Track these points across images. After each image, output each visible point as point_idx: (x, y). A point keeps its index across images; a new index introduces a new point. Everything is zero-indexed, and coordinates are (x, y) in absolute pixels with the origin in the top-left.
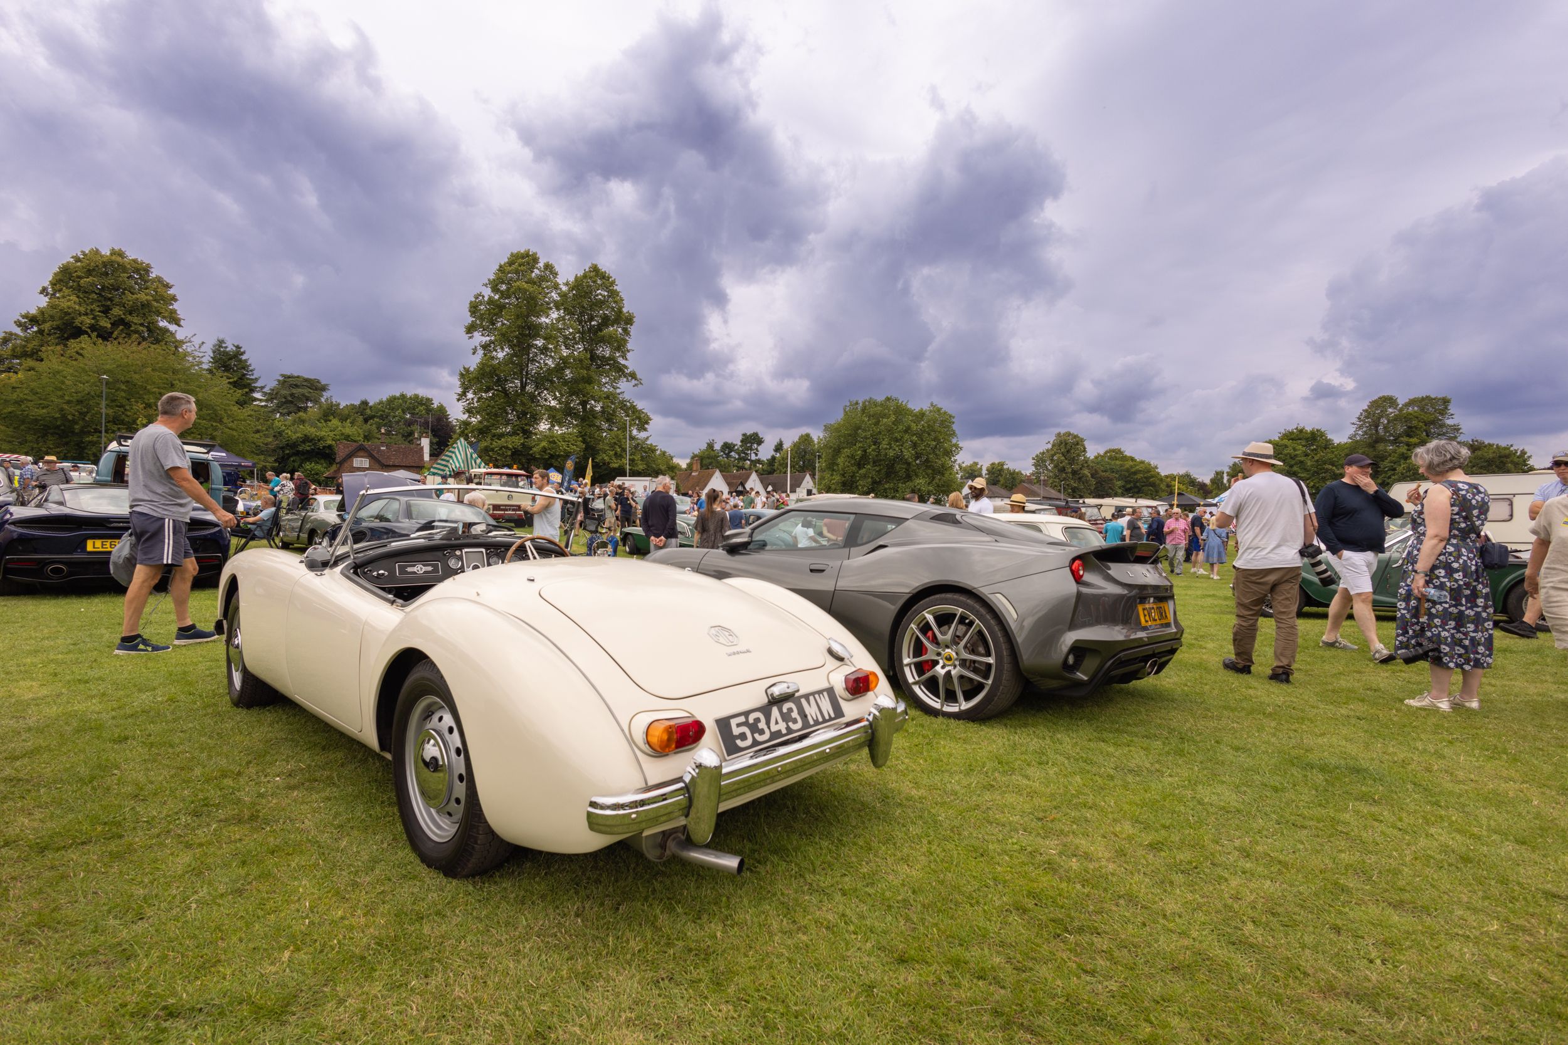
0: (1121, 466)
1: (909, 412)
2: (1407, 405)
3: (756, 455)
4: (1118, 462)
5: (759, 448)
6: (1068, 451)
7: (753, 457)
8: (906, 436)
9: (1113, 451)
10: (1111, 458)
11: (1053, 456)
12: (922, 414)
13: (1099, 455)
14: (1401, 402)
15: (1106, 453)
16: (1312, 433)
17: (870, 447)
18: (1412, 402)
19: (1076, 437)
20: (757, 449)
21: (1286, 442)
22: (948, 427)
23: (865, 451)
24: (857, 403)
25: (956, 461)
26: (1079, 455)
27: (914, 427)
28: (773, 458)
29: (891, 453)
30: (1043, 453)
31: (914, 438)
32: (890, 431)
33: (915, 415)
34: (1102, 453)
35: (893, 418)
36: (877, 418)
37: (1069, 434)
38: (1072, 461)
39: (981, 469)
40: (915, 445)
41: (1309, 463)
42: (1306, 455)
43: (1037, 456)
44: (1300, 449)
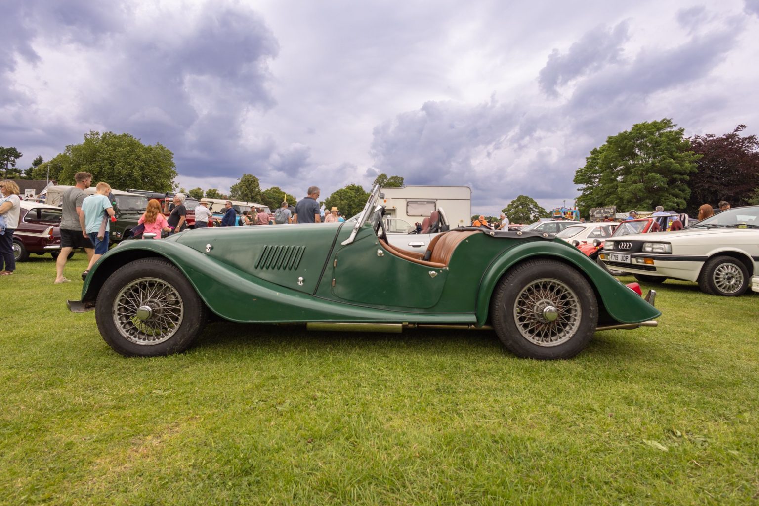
0: (279, 196)
1: (142, 147)
2: (390, 179)
3: (13, 165)
4: (277, 194)
5: (16, 160)
6: (249, 185)
7: (10, 166)
8: (137, 162)
9: (275, 188)
10: (274, 192)
11: (241, 187)
12: (149, 150)
13: (268, 190)
14: (389, 177)
15: (272, 189)
16: (358, 187)
17: (105, 166)
18: (392, 178)
19: (254, 177)
20: (14, 161)
21: (348, 190)
22: (169, 160)
23: (101, 168)
24: (97, 134)
25: (173, 182)
26: (255, 188)
27: (144, 156)
28: (31, 169)
29: (124, 172)
30: (236, 185)
31: (143, 163)
32: (124, 156)
33: (145, 149)
34: (269, 189)
35: (128, 148)
36: (115, 146)
37: (250, 176)
38: (251, 191)
39: (203, 192)
40: (142, 168)
41: (356, 200)
42: (355, 197)
43: (233, 186)
44: (353, 194)
